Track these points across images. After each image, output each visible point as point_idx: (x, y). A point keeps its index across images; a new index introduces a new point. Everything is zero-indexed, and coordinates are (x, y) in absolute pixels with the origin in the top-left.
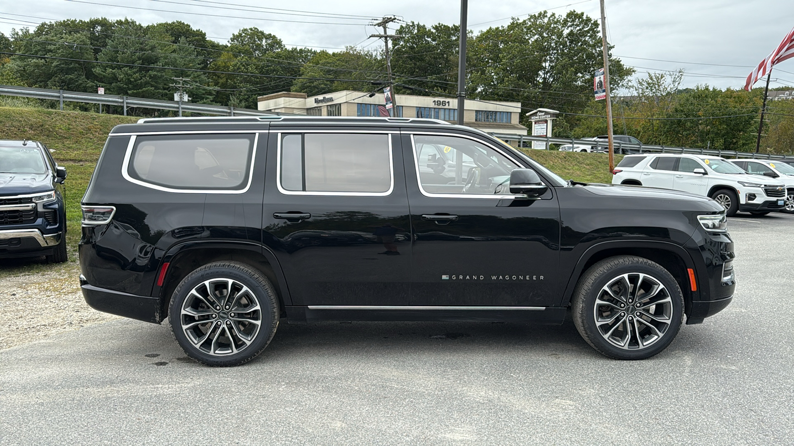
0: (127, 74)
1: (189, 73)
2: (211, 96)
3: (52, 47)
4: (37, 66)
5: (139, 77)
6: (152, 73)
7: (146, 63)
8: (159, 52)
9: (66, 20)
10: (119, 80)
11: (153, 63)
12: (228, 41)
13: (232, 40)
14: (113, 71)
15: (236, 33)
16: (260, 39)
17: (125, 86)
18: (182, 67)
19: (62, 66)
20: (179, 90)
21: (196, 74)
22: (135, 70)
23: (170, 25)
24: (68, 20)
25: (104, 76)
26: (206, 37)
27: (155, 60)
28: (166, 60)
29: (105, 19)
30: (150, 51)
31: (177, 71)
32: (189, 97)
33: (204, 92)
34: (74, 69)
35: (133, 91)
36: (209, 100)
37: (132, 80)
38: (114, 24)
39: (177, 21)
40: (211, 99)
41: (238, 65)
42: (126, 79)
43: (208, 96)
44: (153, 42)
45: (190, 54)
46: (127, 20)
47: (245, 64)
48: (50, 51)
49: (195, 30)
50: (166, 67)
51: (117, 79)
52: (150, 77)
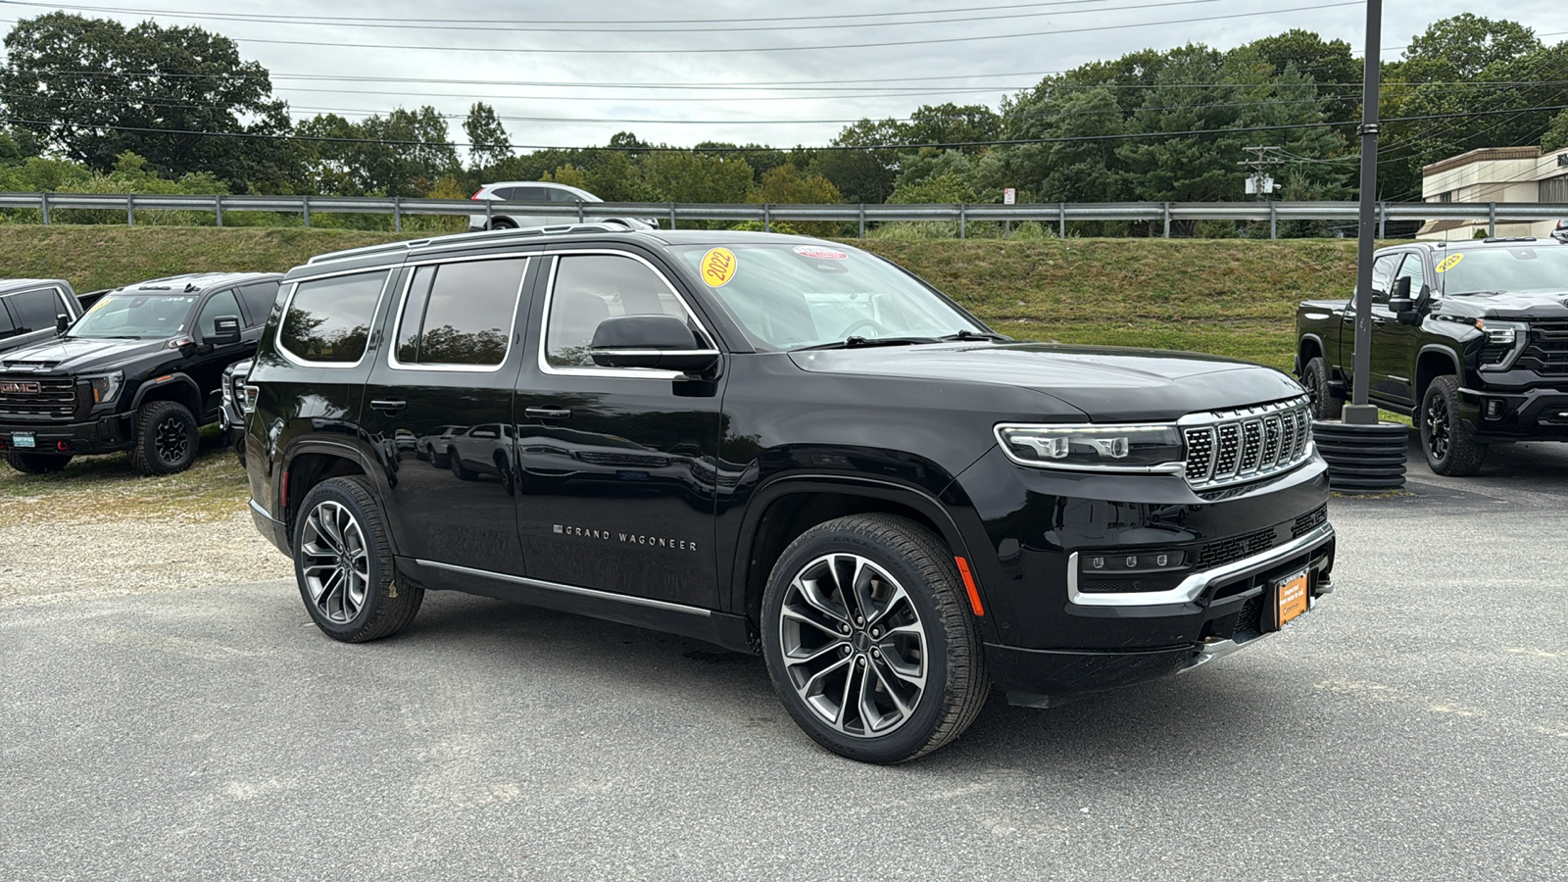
0: (1176, 151)
1: (1298, 134)
2: (1344, 174)
3: (1053, 119)
4: (1029, 156)
5: (1196, 153)
6: (1222, 142)
7: (1213, 126)
8: (1240, 100)
9: (1083, 66)
10: (1160, 164)
11: (1227, 123)
12: (1403, 54)
13: (1412, 49)
14: (1151, 148)
15: (1422, 34)
16: (1480, 37)
17: (1169, 174)
18: (1284, 123)
19: (1068, 150)
20: (1257, 171)
21: (1313, 132)
22: (1190, 140)
23: (1276, 41)
24: (1087, 65)
25: (1134, 160)
26: (1351, 52)
27: (1231, 116)
28: (1255, 114)
29: (1151, 51)
30: (1221, 101)
31: (1273, 132)
32: (1275, 183)
33: (1330, 168)
34: (1088, 153)
35: (1182, 181)
36: (1338, 183)
37: (1185, 160)
38: (1166, 57)
39: (1291, 31)
40: (1344, 182)
41: (1418, 101)
42: (1173, 161)
43: (1337, 176)
44: (1228, 82)
45: (1303, 94)
46: (1191, 46)
47: (1435, 96)
48: (1050, 125)
49: (1328, 43)
50: (1253, 127)
51: (1157, 164)
52: (1220, 150)
